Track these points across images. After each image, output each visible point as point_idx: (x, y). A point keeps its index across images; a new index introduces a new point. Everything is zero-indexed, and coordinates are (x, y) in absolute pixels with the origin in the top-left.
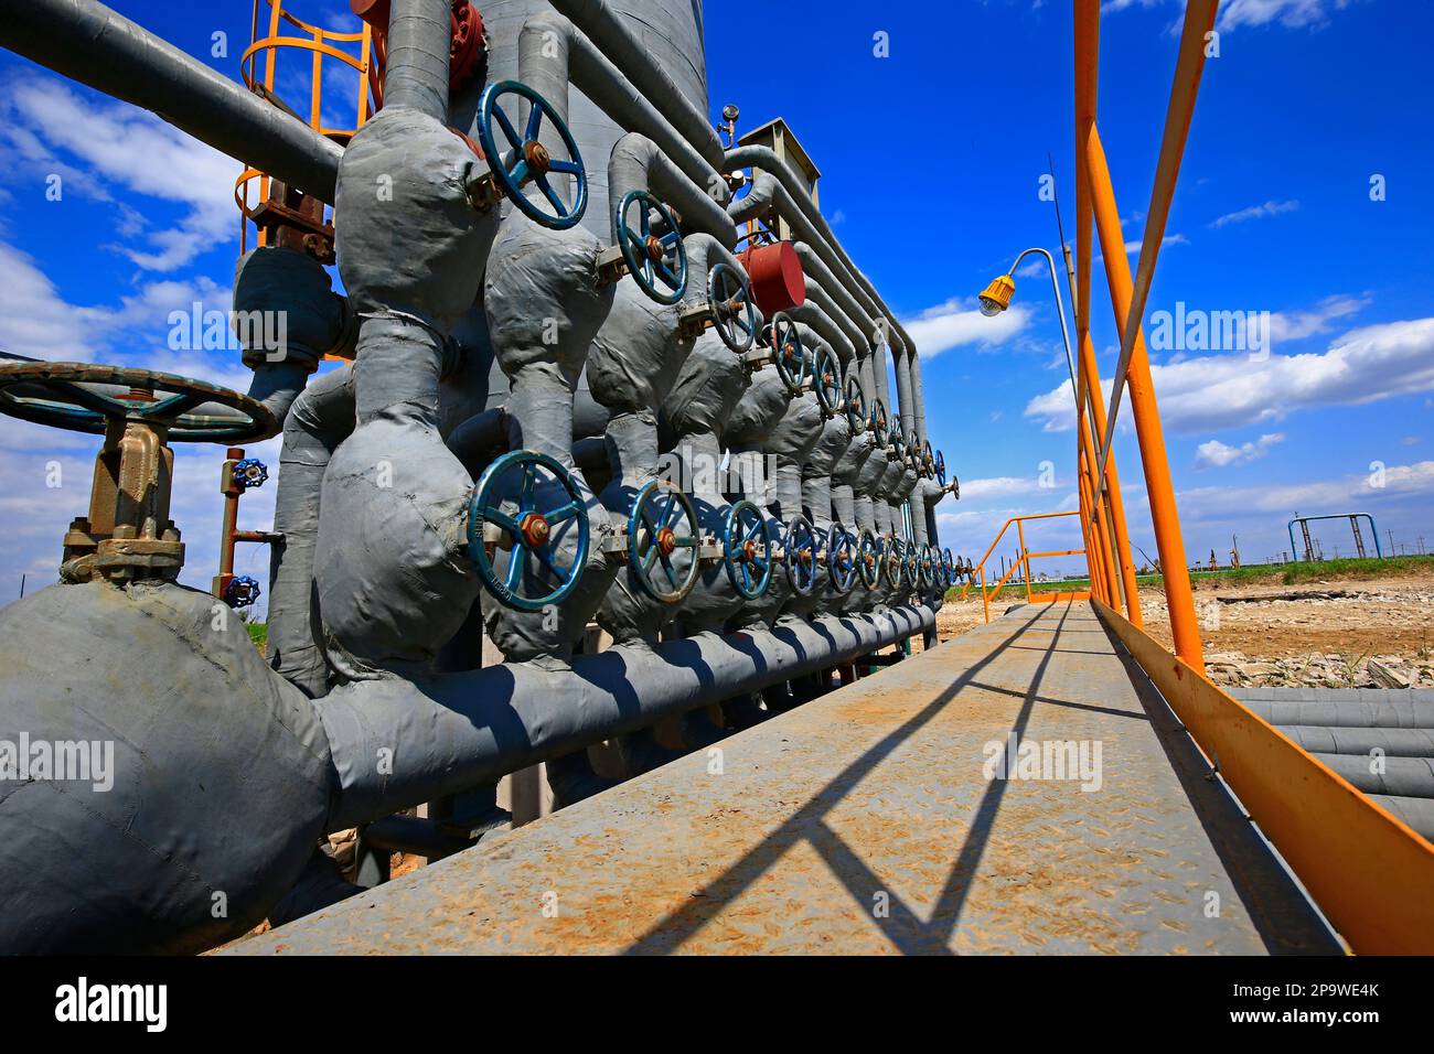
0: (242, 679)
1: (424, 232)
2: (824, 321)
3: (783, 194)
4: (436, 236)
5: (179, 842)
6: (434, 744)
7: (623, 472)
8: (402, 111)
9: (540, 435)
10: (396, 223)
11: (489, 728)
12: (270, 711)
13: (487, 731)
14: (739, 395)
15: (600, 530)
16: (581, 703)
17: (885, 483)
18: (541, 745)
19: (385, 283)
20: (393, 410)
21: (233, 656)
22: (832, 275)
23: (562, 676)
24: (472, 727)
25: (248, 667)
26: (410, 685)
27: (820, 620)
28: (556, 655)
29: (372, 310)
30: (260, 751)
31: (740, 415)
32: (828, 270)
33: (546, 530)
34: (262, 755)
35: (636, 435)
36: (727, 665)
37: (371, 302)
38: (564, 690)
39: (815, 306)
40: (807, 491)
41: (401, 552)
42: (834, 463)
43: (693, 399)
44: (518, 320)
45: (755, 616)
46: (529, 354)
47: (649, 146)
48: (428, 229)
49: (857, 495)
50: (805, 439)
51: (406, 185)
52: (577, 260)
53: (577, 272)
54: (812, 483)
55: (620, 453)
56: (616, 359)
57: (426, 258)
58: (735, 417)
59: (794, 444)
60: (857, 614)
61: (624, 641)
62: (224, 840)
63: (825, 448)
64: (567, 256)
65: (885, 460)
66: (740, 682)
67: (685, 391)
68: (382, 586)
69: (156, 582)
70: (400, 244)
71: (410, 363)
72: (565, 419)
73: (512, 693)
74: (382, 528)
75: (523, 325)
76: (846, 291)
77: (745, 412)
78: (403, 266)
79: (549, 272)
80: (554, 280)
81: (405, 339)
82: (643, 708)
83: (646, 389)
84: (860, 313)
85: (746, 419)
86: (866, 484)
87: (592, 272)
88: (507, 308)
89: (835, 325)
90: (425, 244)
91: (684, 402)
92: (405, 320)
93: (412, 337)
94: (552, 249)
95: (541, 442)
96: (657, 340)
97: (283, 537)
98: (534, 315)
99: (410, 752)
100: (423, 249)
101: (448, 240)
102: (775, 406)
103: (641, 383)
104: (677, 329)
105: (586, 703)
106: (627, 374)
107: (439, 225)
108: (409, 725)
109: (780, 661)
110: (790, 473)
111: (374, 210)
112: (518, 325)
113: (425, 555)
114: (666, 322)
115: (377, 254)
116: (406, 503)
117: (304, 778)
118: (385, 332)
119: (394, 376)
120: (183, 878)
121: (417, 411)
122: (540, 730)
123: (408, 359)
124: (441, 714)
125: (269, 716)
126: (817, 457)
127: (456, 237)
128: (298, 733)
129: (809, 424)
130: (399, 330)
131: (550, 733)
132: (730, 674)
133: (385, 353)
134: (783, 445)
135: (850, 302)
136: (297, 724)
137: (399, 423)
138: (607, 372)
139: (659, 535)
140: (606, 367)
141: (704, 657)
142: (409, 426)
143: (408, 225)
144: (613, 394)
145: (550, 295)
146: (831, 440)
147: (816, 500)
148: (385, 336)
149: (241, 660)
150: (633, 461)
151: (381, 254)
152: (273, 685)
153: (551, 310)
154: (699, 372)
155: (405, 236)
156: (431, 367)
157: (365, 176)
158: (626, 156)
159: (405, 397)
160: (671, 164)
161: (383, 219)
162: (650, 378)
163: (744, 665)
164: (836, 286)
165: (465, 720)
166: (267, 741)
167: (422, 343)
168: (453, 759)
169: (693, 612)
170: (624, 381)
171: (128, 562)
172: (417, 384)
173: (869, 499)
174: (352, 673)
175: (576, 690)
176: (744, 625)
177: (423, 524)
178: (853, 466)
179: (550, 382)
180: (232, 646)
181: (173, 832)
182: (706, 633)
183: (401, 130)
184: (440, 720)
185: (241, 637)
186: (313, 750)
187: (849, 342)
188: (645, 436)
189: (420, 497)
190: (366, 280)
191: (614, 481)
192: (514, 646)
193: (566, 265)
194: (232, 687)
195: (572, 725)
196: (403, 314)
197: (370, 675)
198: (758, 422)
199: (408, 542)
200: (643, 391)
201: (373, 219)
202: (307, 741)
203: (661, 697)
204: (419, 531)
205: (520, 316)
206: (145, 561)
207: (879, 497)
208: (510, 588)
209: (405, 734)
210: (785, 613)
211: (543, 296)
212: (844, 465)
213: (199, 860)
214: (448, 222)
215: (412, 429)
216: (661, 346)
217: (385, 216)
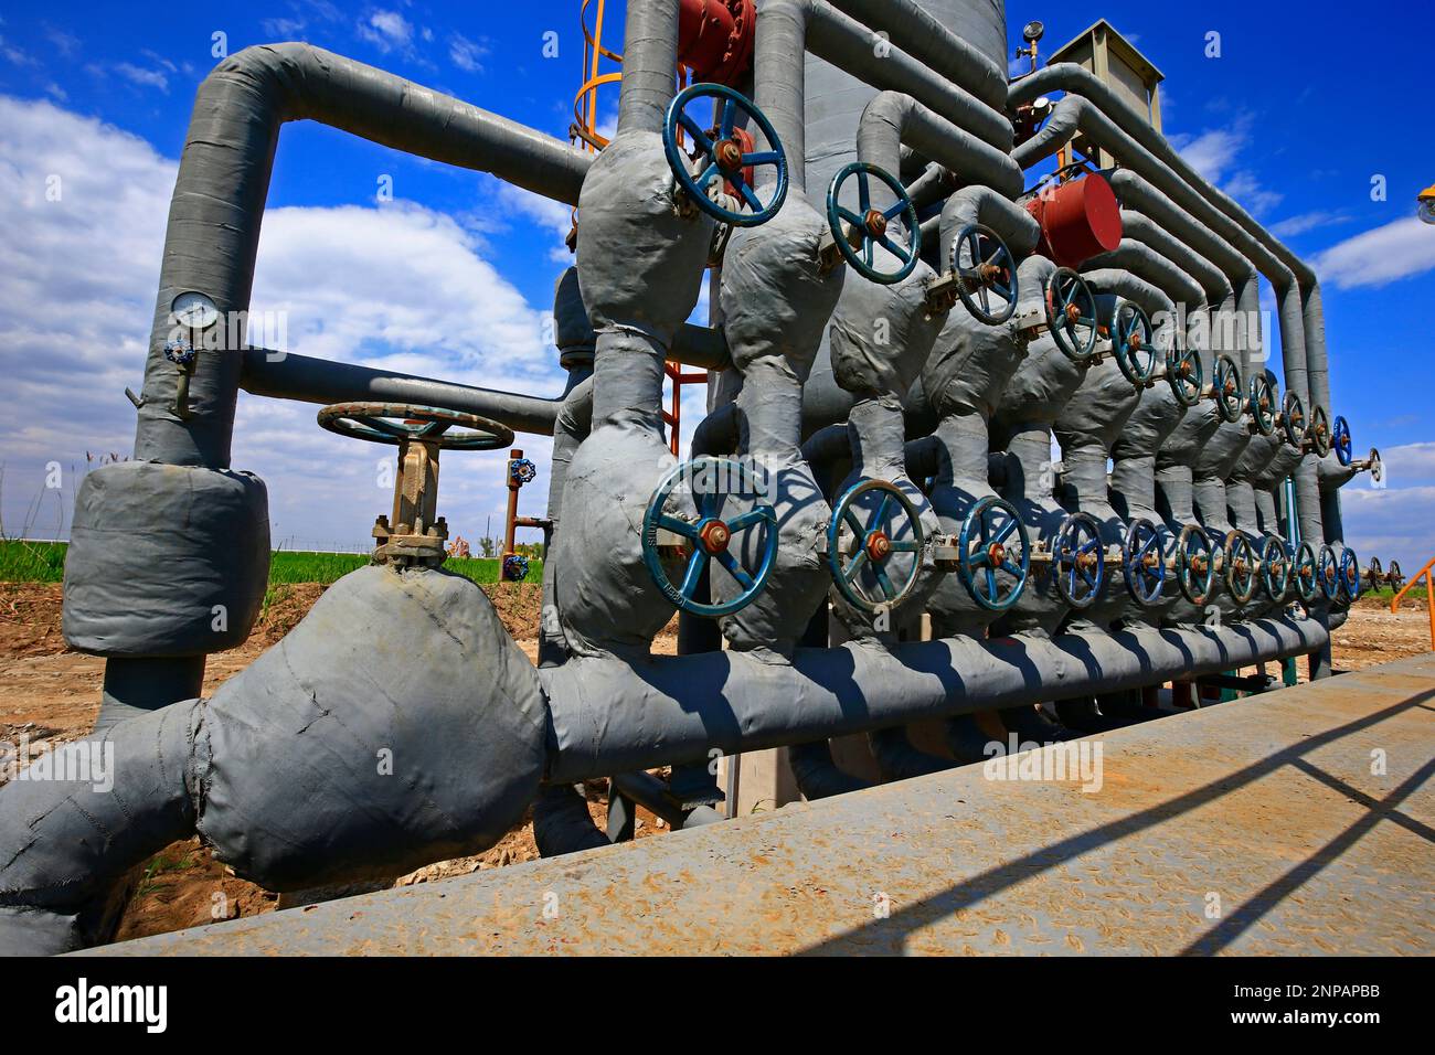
0: (475, 652)
1: (638, 248)
2: (1154, 263)
3: (1095, 116)
4: (648, 250)
5: (420, 776)
6: (641, 723)
7: (864, 461)
8: (629, 134)
9: (765, 430)
10: (615, 244)
11: (697, 714)
12: (494, 680)
13: (696, 716)
14: (1014, 368)
15: (815, 528)
16: (798, 700)
17: (1247, 460)
18: (753, 735)
19: (610, 301)
20: (617, 417)
21: (470, 632)
22: (1170, 202)
23: (779, 671)
24: (681, 710)
25: (481, 642)
26: (625, 666)
27: (1132, 629)
28: (775, 648)
29: (602, 326)
30: (483, 713)
31: (1020, 390)
32: (1163, 196)
33: (724, 539)
34: (486, 716)
35: (878, 423)
36: (983, 675)
37: (601, 319)
38: (781, 685)
39: (1141, 245)
40: (1121, 474)
41: (610, 549)
42: (1161, 438)
43: (954, 377)
44: (745, 316)
45: (1030, 621)
46: (756, 348)
47: (902, 101)
48: (641, 245)
49: (1198, 477)
50: (1113, 413)
51: (620, 208)
52: (799, 248)
53: (799, 261)
54: (1129, 464)
55: (862, 442)
56: (856, 343)
57: (641, 273)
58: (1012, 393)
59: (1095, 419)
60: (1190, 626)
61: (858, 638)
62: (453, 780)
63: (1145, 419)
64: (788, 245)
65: (1247, 432)
66: (1001, 695)
67: (945, 369)
68: (596, 577)
69: (422, 569)
70: (620, 263)
71: (633, 371)
72: (791, 412)
73: (725, 681)
74: (596, 525)
75: (749, 320)
76: (1192, 219)
77: (1026, 386)
78: (623, 283)
79: (771, 264)
80: (779, 272)
81: (628, 350)
82: (871, 711)
83: (889, 372)
84: (1217, 244)
85: (1028, 395)
86: (1214, 464)
87: (813, 259)
88: (735, 305)
89: (1172, 266)
90: (641, 260)
91: (944, 380)
92: (628, 332)
93: (634, 348)
94: (774, 240)
95: (764, 438)
96: (899, 319)
97: (551, 523)
98: (758, 309)
99: (620, 726)
100: (638, 265)
101: (659, 253)
102: (1066, 378)
103: (883, 367)
104: (922, 304)
105: (803, 700)
106: (868, 360)
107: (650, 239)
108: (620, 702)
109: (1061, 676)
110: (1091, 455)
111: (598, 235)
112: (745, 321)
113: (627, 553)
114: (909, 297)
115: (602, 275)
116: (616, 504)
117: (520, 739)
118: (612, 345)
119: (618, 385)
120: (424, 803)
121: (638, 416)
122: (750, 721)
123: (631, 368)
124: (652, 696)
125: (494, 684)
126: (1137, 434)
127: (666, 248)
128: (517, 700)
129: (1117, 394)
130: (624, 342)
131: (762, 724)
132: (986, 686)
133: (613, 364)
134: (1084, 421)
135: (1200, 232)
136: (518, 692)
137: (622, 428)
138: (848, 357)
139: (869, 538)
140: (847, 352)
141: (954, 664)
142: (629, 431)
143: (624, 244)
144: (853, 379)
145: (774, 287)
146: (1156, 411)
147: (1133, 484)
148: (612, 348)
149: (477, 635)
150: (874, 450)
151: (606, 274)
152: (503, 658)
153: (774, 302)
154: (961, 346)
155: (623, 255)
156: (651, 374)
157: (592, 205)
158: (876, 119)
159: (626, 404)
160: (931, 114)
161: (604, 242)
162: (893, 361)
163: (1007, 677)
164: (1177, 215)
165: (674, 703)
166: (489, 705)
167: (643, 352)
168: (660, 738)
169: (947, 612)
170: (864, 366)
171: (402, 553)
172: (637, 391)
173: (1219, 482)
174: (579, 649)
175: (794, 686)
176: (1018, 629)
177: (627, 525)
178: (1192, 442)
179: (775, 375)
180: (470, 624)
181: (416, 768)
182: (962, 636)
183: (624, 154)
184: (650, 700)
185: (481, 615)
186: (530, 716)
187: (1195, 283)
188: (886, 424)
189: (628, 499)
190: (595, 300)
191: (854, 471)
192: (734, 635)
193: (788, 254)
194: (466, 658)
195: (786, 721)
196: (626, 327)
197: (594, 652)
198: (1043, 397)
199: (614, 541)
200: (885, 375)
201: (598, 243)
202: (525, 709)
203: (895, 702)
204: (624, 531)
205: (746, 312)
206: (413, 552)
207: (1239, 479)
208: (684, 594)
209: (616, 710)
210: (1080, 619)
211: (767, 289)
212: (1174, 441)
213: (435, 793)
214: (659, 236)
215: (631, 434)
216: (904, 325)
217: (606, 239)
